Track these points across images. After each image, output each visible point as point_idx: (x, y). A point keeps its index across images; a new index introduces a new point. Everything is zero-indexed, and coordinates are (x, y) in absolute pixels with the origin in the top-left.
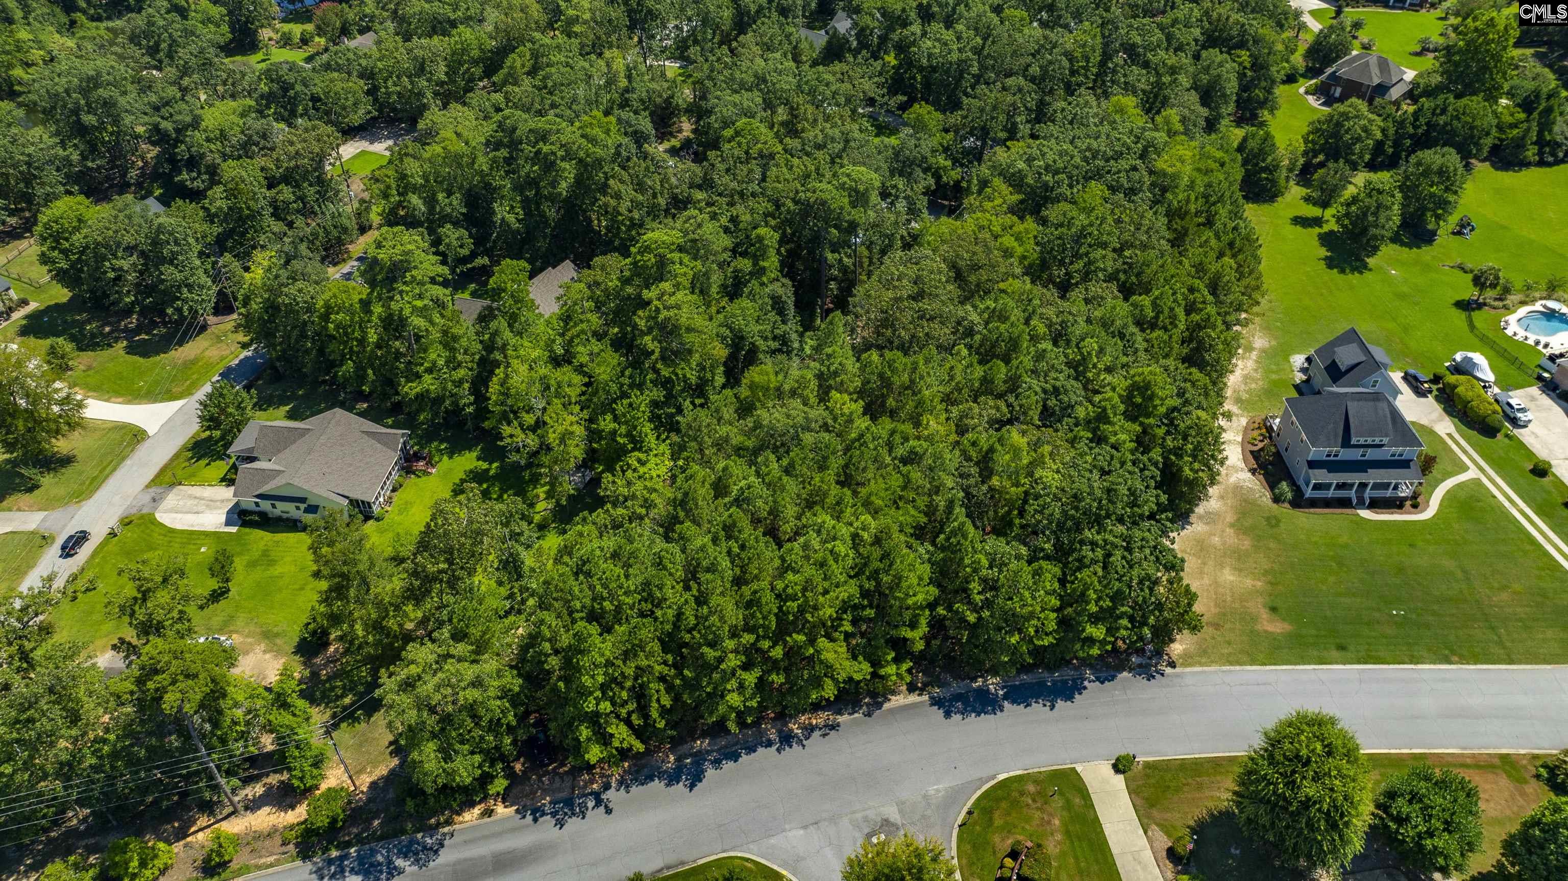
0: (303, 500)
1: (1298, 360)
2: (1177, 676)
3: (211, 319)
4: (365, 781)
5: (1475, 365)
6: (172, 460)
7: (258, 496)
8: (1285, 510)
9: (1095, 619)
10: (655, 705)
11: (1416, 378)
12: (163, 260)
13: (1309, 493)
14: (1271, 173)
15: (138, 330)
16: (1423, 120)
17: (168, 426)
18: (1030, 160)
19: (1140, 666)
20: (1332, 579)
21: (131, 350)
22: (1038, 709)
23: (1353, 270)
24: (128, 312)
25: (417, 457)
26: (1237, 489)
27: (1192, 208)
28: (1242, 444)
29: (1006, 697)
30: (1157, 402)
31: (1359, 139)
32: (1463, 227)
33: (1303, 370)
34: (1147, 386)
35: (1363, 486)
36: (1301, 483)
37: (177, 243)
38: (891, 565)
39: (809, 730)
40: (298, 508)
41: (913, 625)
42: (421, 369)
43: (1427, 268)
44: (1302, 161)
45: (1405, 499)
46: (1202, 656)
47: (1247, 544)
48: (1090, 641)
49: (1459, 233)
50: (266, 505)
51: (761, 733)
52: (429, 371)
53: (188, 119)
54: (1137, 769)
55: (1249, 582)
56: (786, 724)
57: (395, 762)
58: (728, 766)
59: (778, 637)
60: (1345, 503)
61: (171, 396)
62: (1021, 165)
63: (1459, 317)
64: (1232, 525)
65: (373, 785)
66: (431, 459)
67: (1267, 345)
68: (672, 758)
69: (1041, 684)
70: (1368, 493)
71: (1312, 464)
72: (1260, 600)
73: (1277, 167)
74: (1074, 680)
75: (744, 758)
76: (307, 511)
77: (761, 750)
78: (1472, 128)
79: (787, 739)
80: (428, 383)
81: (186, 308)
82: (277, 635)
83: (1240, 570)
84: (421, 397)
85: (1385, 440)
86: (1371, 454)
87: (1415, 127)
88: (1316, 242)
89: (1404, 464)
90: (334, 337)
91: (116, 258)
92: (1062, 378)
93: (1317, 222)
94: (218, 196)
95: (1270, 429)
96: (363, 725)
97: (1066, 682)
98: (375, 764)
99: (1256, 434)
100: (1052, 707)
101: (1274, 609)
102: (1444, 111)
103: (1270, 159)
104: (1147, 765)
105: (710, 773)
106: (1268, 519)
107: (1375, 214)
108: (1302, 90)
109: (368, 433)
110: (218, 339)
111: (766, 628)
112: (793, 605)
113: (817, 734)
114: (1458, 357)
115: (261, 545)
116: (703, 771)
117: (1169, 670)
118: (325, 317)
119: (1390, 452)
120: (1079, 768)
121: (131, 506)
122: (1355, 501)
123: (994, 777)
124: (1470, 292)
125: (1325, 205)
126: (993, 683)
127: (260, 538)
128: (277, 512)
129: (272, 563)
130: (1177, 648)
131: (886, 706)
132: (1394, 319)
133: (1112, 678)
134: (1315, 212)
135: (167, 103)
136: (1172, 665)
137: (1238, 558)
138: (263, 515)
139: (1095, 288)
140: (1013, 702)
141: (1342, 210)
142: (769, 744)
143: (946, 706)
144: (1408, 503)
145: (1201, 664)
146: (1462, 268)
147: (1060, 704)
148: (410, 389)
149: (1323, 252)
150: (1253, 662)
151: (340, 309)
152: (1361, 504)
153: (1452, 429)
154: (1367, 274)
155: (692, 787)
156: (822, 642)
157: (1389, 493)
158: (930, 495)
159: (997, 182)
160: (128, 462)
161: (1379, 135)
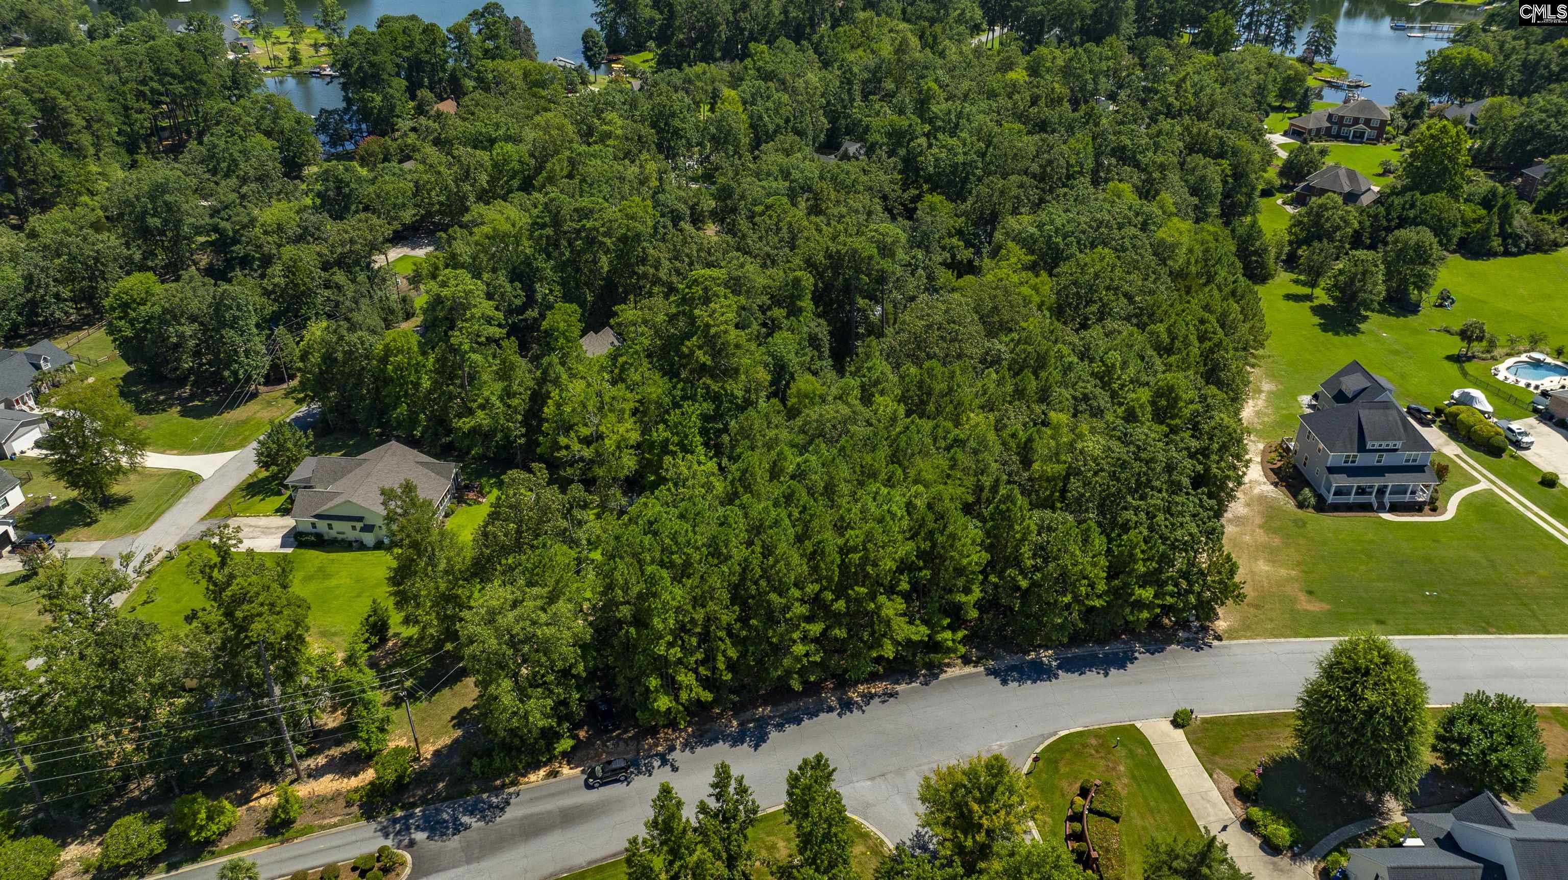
0: (360, 519)
1: (1306, 399)
2: (1225, 647)
3: (262, 389)
4: (428, 750)
5: (1473, 398)
6: (226, 498)
7: (316, 516)
8: (1310, 515)
9: (1145, 580)
10: (720, 658)
11: (1419, 411)
12: (223, 324)
13: (1331, 499)
14: (1260, 256)
15: (192, 397)
16: (1394, 214)
17: (221, 472)
18: (1040, 226)
19: (1188, 639)
20: (1363, 568)
21: (184, 413)
22: (1093, 677)
23: (1347, 333)
24: (182, 381)
25: (468, 488)
26: (1262, 499)
27: (1193, 269)
28: (1262, 462)
29: (1059, 667)
30: (1182, 404)
31: (1338, 228)
32: (1445, 299)
33: (1311, 406)
34: (1171, 389)
35: (1381, 491)
36: (1323, 491)
37: (239, 308)
38: (945, 527)
39: (869, 698)
40: (354, 528)
41: (967, 591)
42: (474, 405)
43: (1415, 332)
44: (1287, 249)
45: (1424, 503)
46: (1245, 629)
47: (1277, 541)
48: (1140, 605)
49: (1441, 306)
50: (322, 526)
51: (822, 701)
52: (482, 407)
53: (246, 220)
54: (1194, 724)
55: (1283, 572)
56: (846, 693)
57: (459, 733)
58: (791, 729)
59: (840, 592)
60: (1366, 507)
61: (223, 449)
62: (1032, 230)
63: (1452, 369)
64: (1260, 527)
65: (437, 753)
66: (482, 488)
67: (1274, 388)
68: (735, 723)
69: (1094, 656)
70: (1387, 499)
71: (1332, 470)
72: (1296, 585)
73: (1265, 250)
74: (1125, 653)
75: (806, 722)
76: (363, 530)
77: (822, 716)
78: (1440, 220)
79: (847, 706)
80: (481, 418)
81: (241, 372)
82: (335, 634)
83: (1274, 562)
84: (475, 431)
85: (1399, 445)
86: (1387, 460)
87: (1389, 221)
88: (1309, 313)
89: (1420, 469)
90: (392, 380)
91: (180, 324)
92: (1090, 386)
93: (1308, 298)
94: (277, 273)
95: (1288, 450)
96: (425, 703)
97: (1117, 654)
98: (437, 736)
99: (1273, 455)
100: (1106, 675)
101: (1310, 593)
102: (1413, 206)
103: (1258, 243)
104: (1205, 721)
105: (774, 735)
106: (1295, 521)
107: (1363, 280)
108: (1280, 202)
109: (421, 463)
110: (269, 404)
111: (830, 579)
112: (855, 557)
113: (877, 700)
114: (1456, 394)
115: (317, 563)
116: (767, 734)
117: (1216, 643)
118: (384, 360)
119: (1404, 457)
120: (1138, 725)
121: (187, 535)
122: (1375, 506)
123: (1055, 733)
124: (1457, 346)
125: (1313, 285)
126: (1046, 656)
127: (314, 557)
128: (333, 533)
129: (327, 576)
130: (1221, 625)
131: (943, 676)
132: (1391, 369)
133: (1162, 650)
134: (1307, 291)
135: (227, 207)
136: (1219, 638)
137: (1272, 554)
138: (319, 536)
139: (1110, 324)
140: (1068, 671)
141: (1331, 282)
142: (831, 709)
143: (1003, 675)
144: (1427, 508)
145: (1246, 638)
146: (1447, 331)
147: (1113, 672)
148: (465, 424)
149: (1317, 320)
150: (1296, 635)
151: (400, 351)
152: (1382, 508)
153: (1459, 451)
154: (1359, 336)
155: (756, 747)
156: (882, 599)
157: (1407, 498)
158: (976, 475)
159: (1010, 244)
160: (184, 500)
161: (1356, 225)
